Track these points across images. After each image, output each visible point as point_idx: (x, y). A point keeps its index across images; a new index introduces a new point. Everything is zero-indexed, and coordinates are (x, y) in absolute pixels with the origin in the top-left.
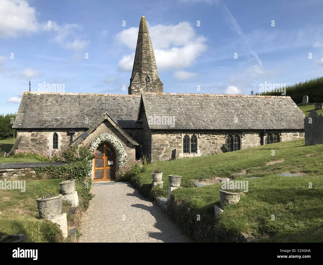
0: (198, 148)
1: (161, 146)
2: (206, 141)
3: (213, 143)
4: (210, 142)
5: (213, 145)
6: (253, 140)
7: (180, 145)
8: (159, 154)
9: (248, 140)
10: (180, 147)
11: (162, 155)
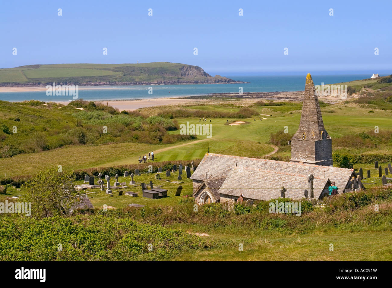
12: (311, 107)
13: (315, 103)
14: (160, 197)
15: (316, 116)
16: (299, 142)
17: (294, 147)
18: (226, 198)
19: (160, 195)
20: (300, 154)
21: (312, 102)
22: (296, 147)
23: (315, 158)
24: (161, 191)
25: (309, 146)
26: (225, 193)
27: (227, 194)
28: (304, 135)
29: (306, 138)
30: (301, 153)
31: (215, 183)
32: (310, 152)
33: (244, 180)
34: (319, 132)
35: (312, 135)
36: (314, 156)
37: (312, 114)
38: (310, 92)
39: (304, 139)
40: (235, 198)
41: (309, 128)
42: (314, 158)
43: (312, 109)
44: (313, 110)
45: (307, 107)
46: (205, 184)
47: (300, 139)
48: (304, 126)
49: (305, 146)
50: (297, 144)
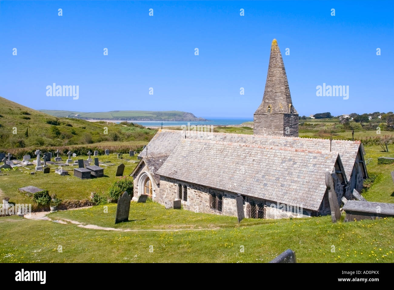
0: (188, 197)
1: (164, 188)
2: (194, 193)
3: (199, 196)
4: (197, 194)
5: (199, 198)
6: (234, 202)
7: (176, 191)
8: (163, 195)
9: (230, 202)
10: (175, 192)
11: (165, 196)
12: (278, 76)
13: (282, 71)
14: (93, 177)
15: (283, 86)
16: (263, 116)
17: (257, 122)
18: (167, 183)
19: (93, 173)
20: (265, 130)
21: (279, 70)
22: (260, 122)
23: (284, 134)
24: (94, 170)
25: (275, 121)
26: (165, 175)
27: (167, 176)
28: (269, 107)
29: (272, 111)
30: (265, 129)
31: (158, 160)
32: (277, 127)
33: (194, 157)
34: (287, 104)
35: (280, 108)
36: (282, 132)
37: (279, 84)
39: (269, 112)
40: (179, 182)
41: (276, 100)
42: (281, 134)
43: (279, 77)
44: (280, 79)
45: (273, 76)
46: (143, 162)
47: (265, 113)
48: (269, 97)
49: (271, 120)
50: (261, 119)
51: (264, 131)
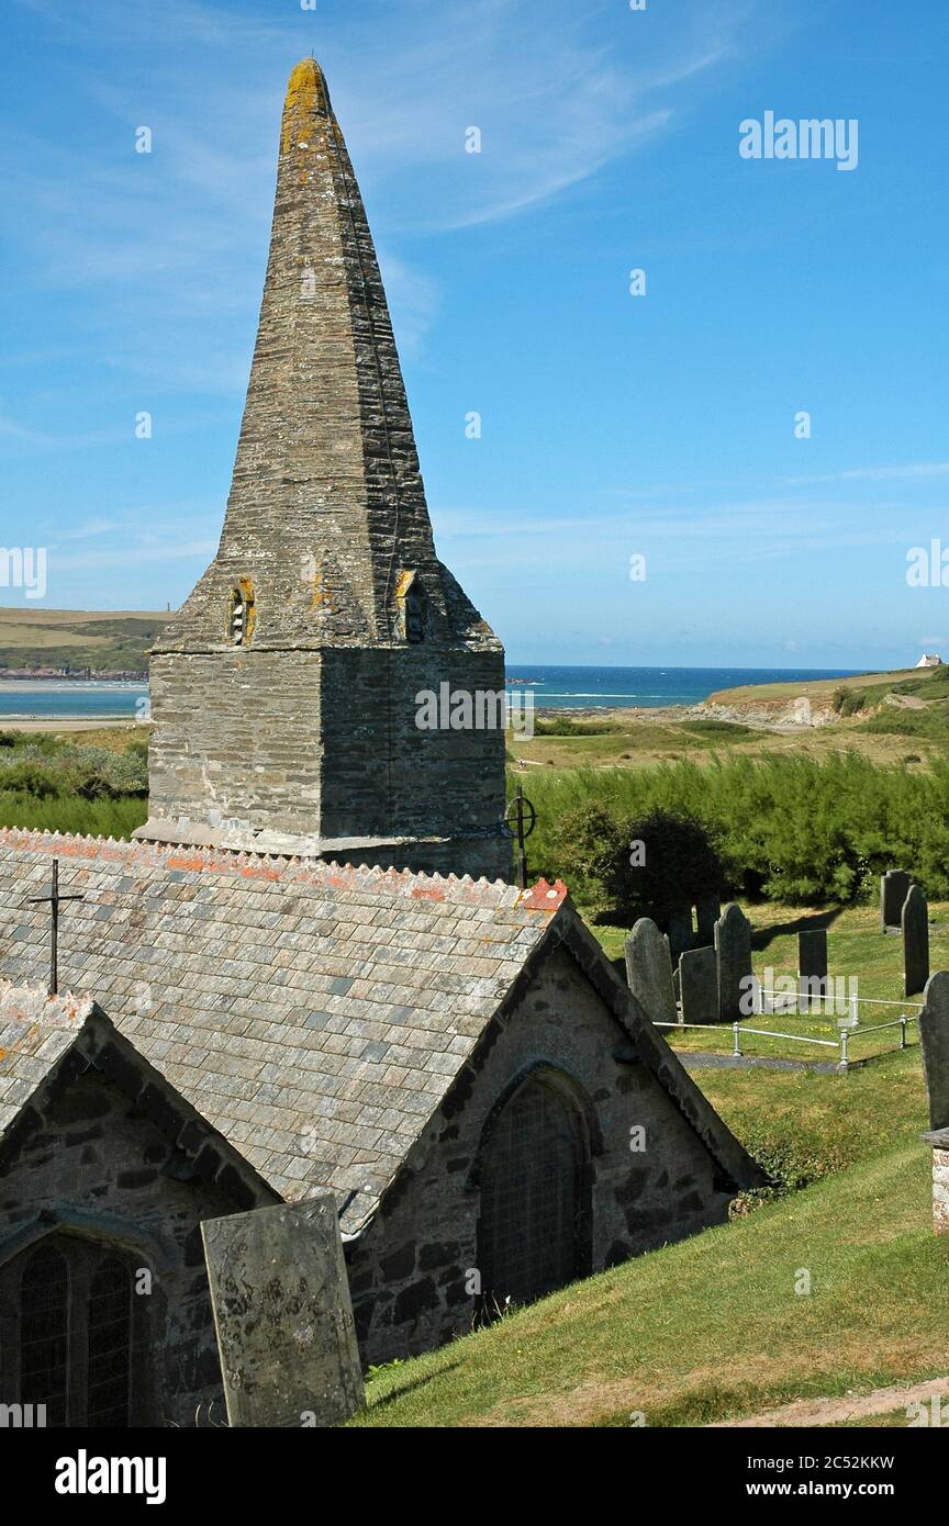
12: (314, 349)
13: (345, 317)
15: (348, 435)
16: (204, 668)
20: (213, 776)
21: (323, 309)
23: (325, 807)
25: (274, 704)
28: (238, 601)
29: (256, 627)
30: (216, 765)
32: (280, 753)
34: (378, 577)
35: (309, 603)
36: (314, 794)
37: (317, 416)
38: (307, 218)
39: (238, 636)
41: (287, 540)
42: (309, 811)
43: (318, 364)
44: (327, 379)
47: (211, 640)
48: (243, 521)
49: (246, 702)
50: (189, 690)
51: (208, 784)
